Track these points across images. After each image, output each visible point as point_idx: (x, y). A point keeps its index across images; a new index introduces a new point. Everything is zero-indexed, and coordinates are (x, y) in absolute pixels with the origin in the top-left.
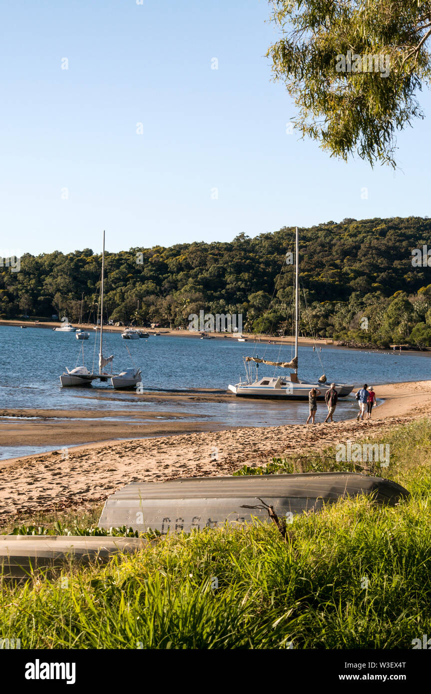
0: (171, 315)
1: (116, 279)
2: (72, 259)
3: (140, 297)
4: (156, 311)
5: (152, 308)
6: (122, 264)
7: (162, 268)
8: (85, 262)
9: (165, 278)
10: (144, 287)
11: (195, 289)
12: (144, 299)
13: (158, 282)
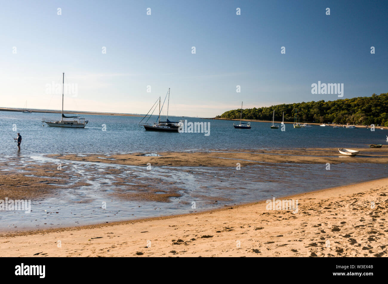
0: (354, 121)
1: (334, 109)
2: (318, 104)
3: (343, 115)
4: (349, 120)
5: (347, 119)
6: (335, 105)
7: (349, 106)
8: (323, 105)
9: (350, 109)
10: (343, 112)
11: (362, 112)
12: (344, 116)
13: (348, 110)
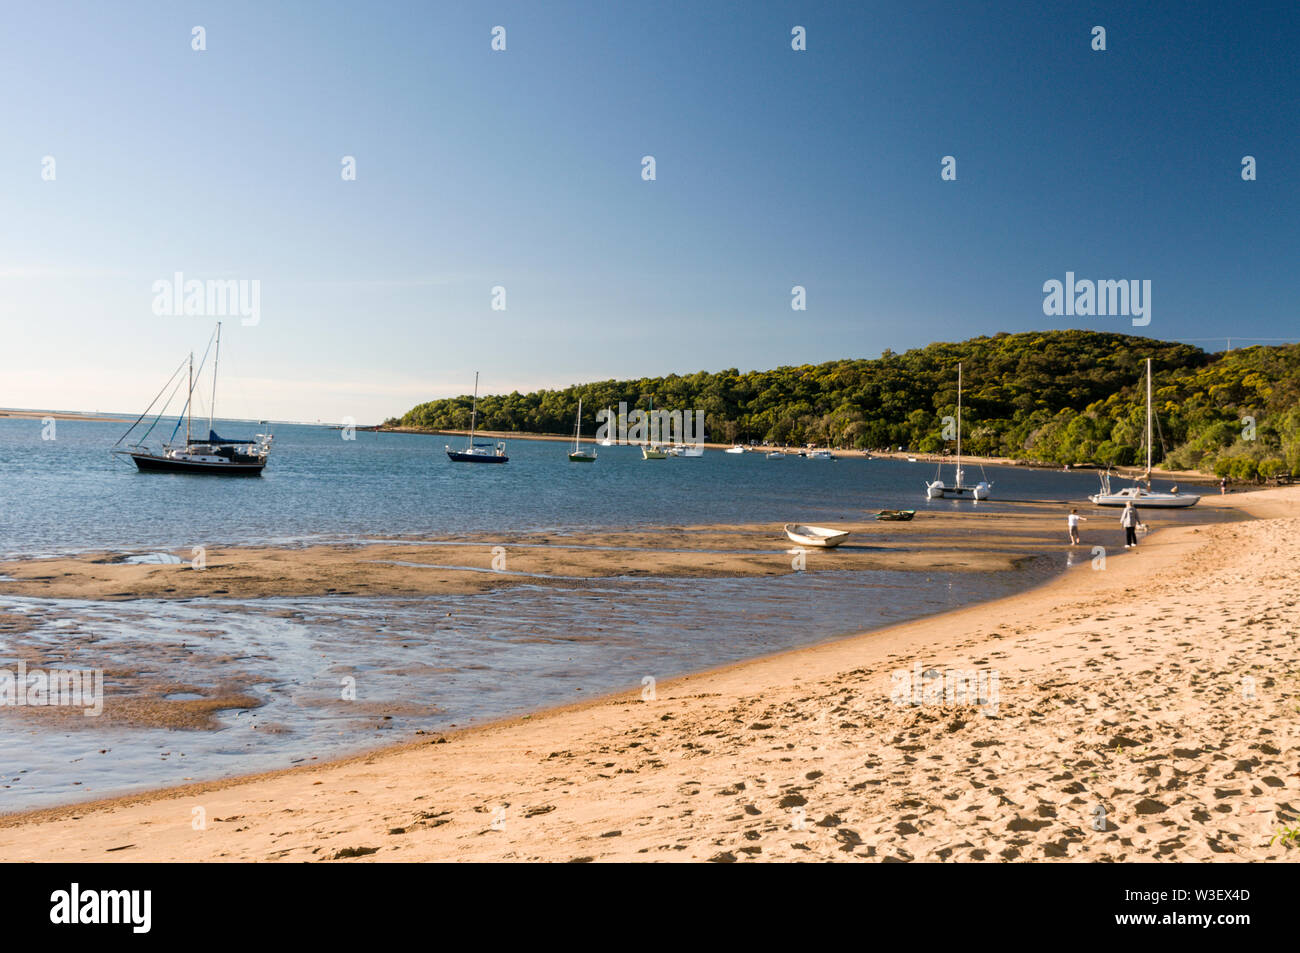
0: (829, 435)
1: (767, 398)
2: (720, 379)
3: (795, 416)
4: (813, 432)
5: (808, 429)
6: (772, 384)
7: (814, 387)
8: (735, 383)
9: (817, 398)
10: (797, 407)
11: (853, 408)
12: (799, 419)
13: (812, 401)
